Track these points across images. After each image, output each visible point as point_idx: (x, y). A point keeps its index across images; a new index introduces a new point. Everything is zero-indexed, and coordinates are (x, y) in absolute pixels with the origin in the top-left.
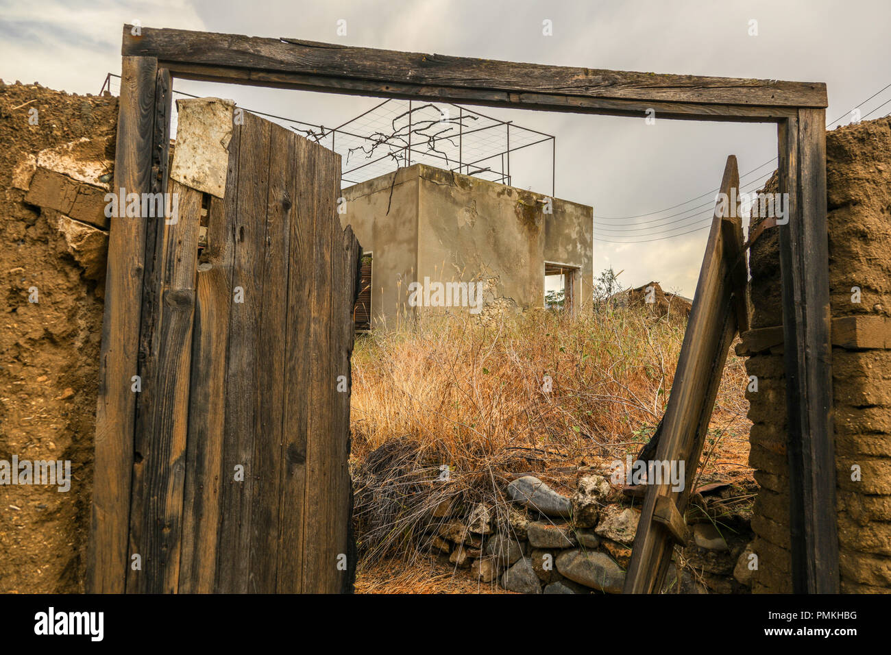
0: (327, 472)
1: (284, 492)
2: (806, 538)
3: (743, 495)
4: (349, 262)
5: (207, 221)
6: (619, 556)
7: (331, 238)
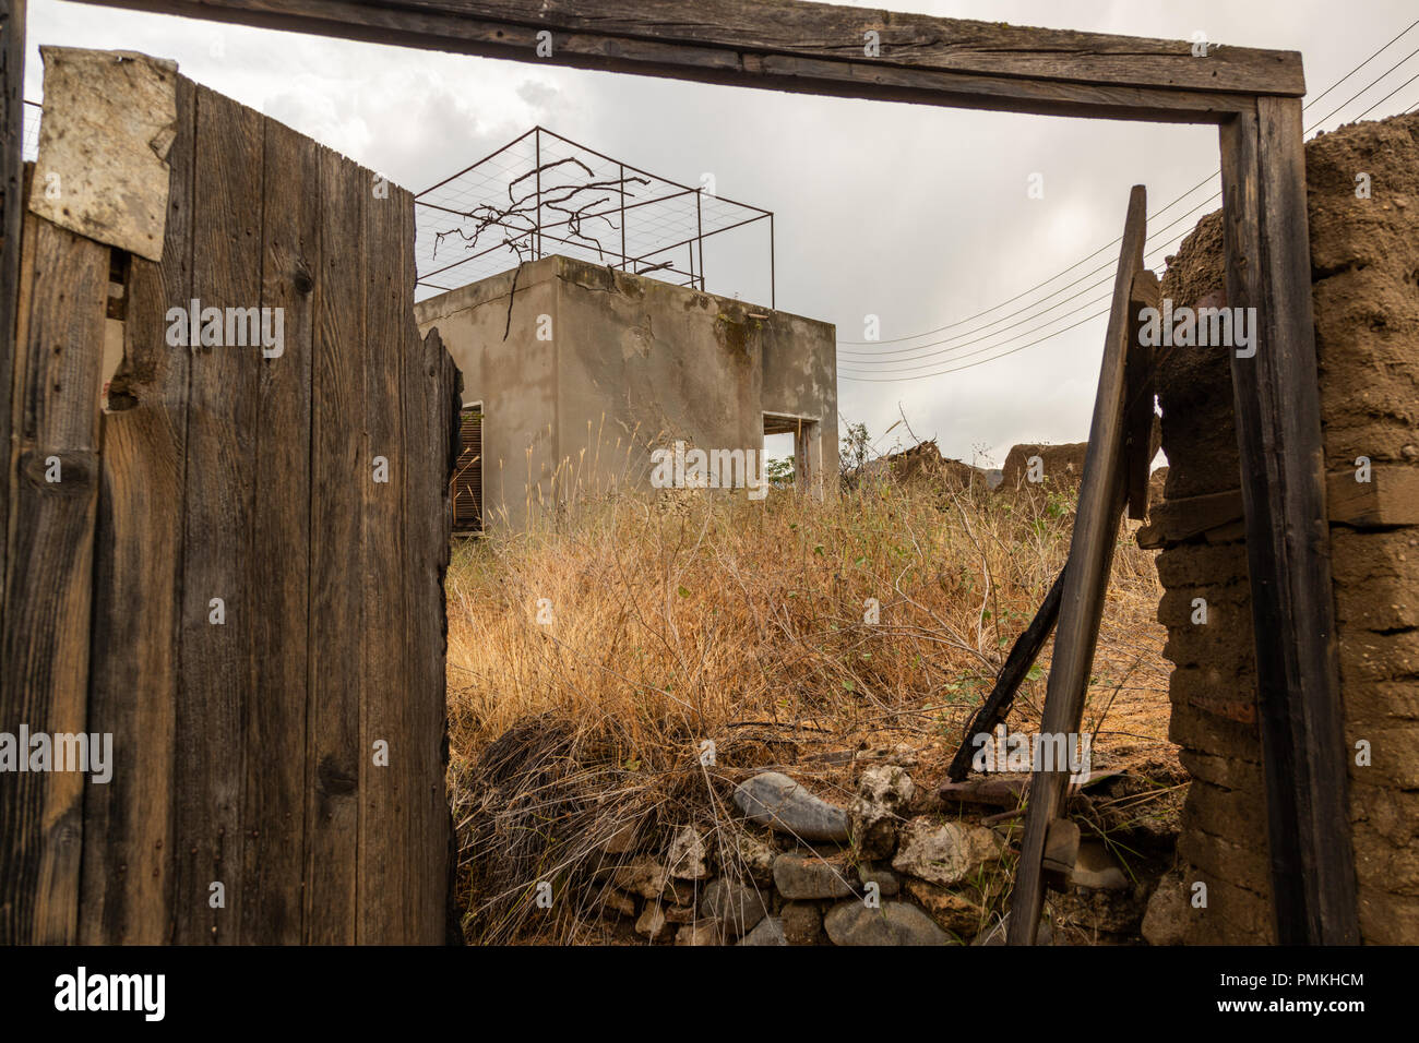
0: (401, 805)
1: (312, 856)
2: (1304, 875)
3: (1147, 790)
4: (436, 399)
5: (123, 308)
6: (938, 908)
7: (399, 351)
